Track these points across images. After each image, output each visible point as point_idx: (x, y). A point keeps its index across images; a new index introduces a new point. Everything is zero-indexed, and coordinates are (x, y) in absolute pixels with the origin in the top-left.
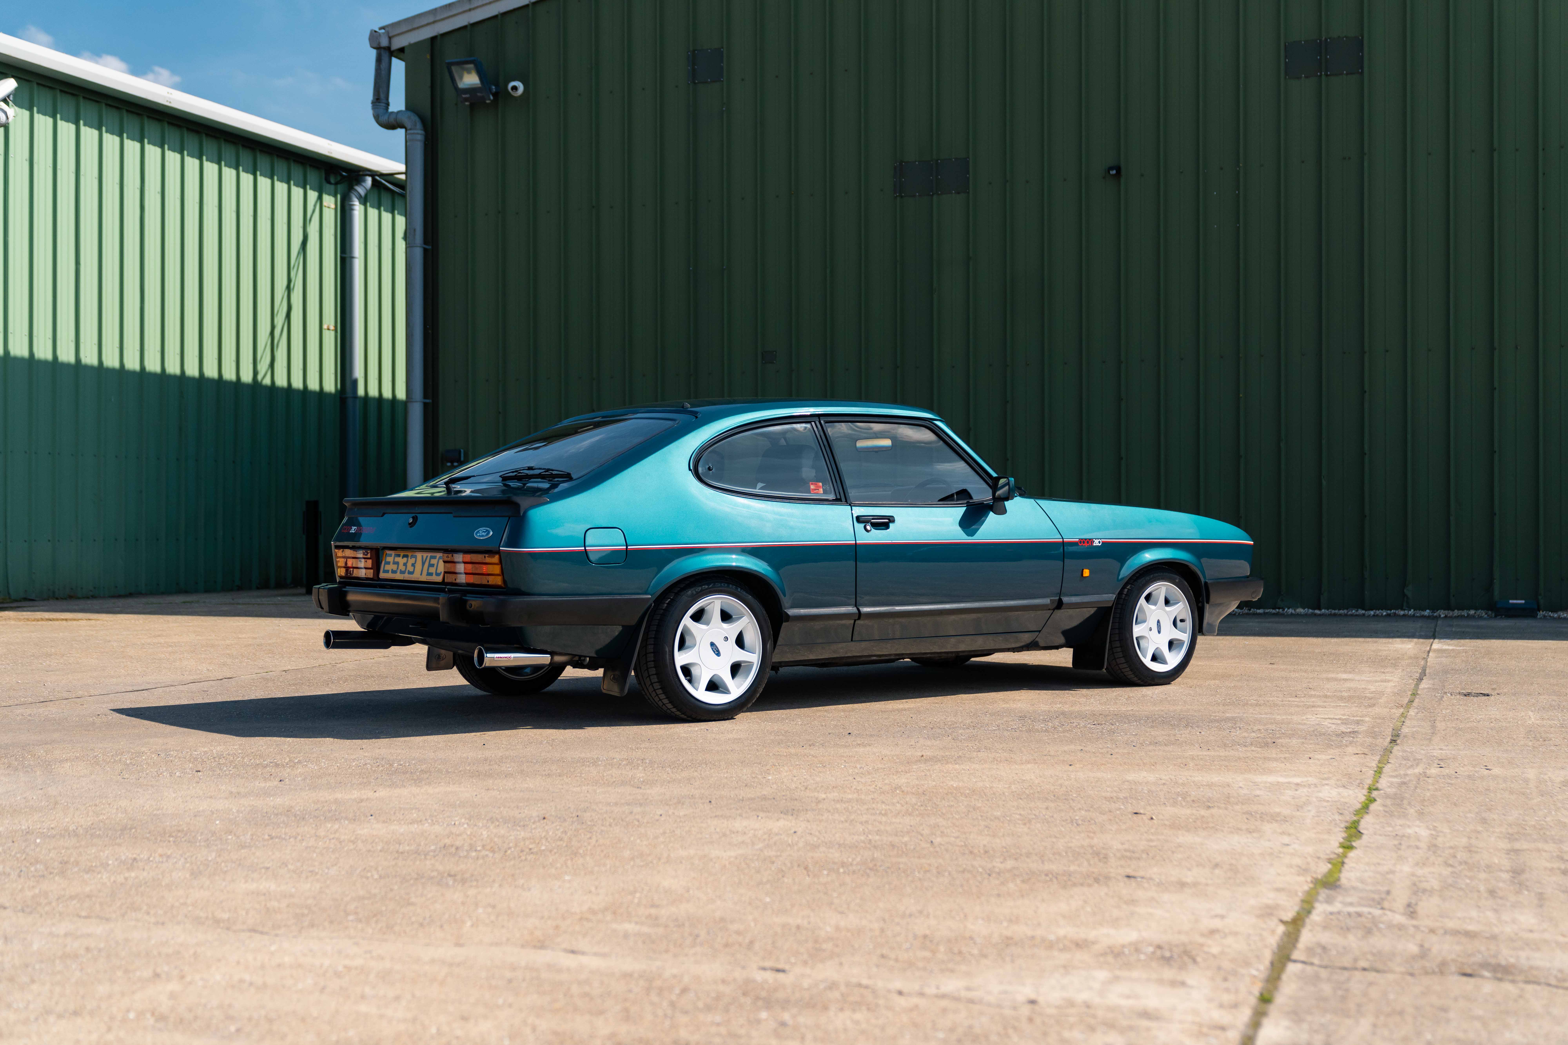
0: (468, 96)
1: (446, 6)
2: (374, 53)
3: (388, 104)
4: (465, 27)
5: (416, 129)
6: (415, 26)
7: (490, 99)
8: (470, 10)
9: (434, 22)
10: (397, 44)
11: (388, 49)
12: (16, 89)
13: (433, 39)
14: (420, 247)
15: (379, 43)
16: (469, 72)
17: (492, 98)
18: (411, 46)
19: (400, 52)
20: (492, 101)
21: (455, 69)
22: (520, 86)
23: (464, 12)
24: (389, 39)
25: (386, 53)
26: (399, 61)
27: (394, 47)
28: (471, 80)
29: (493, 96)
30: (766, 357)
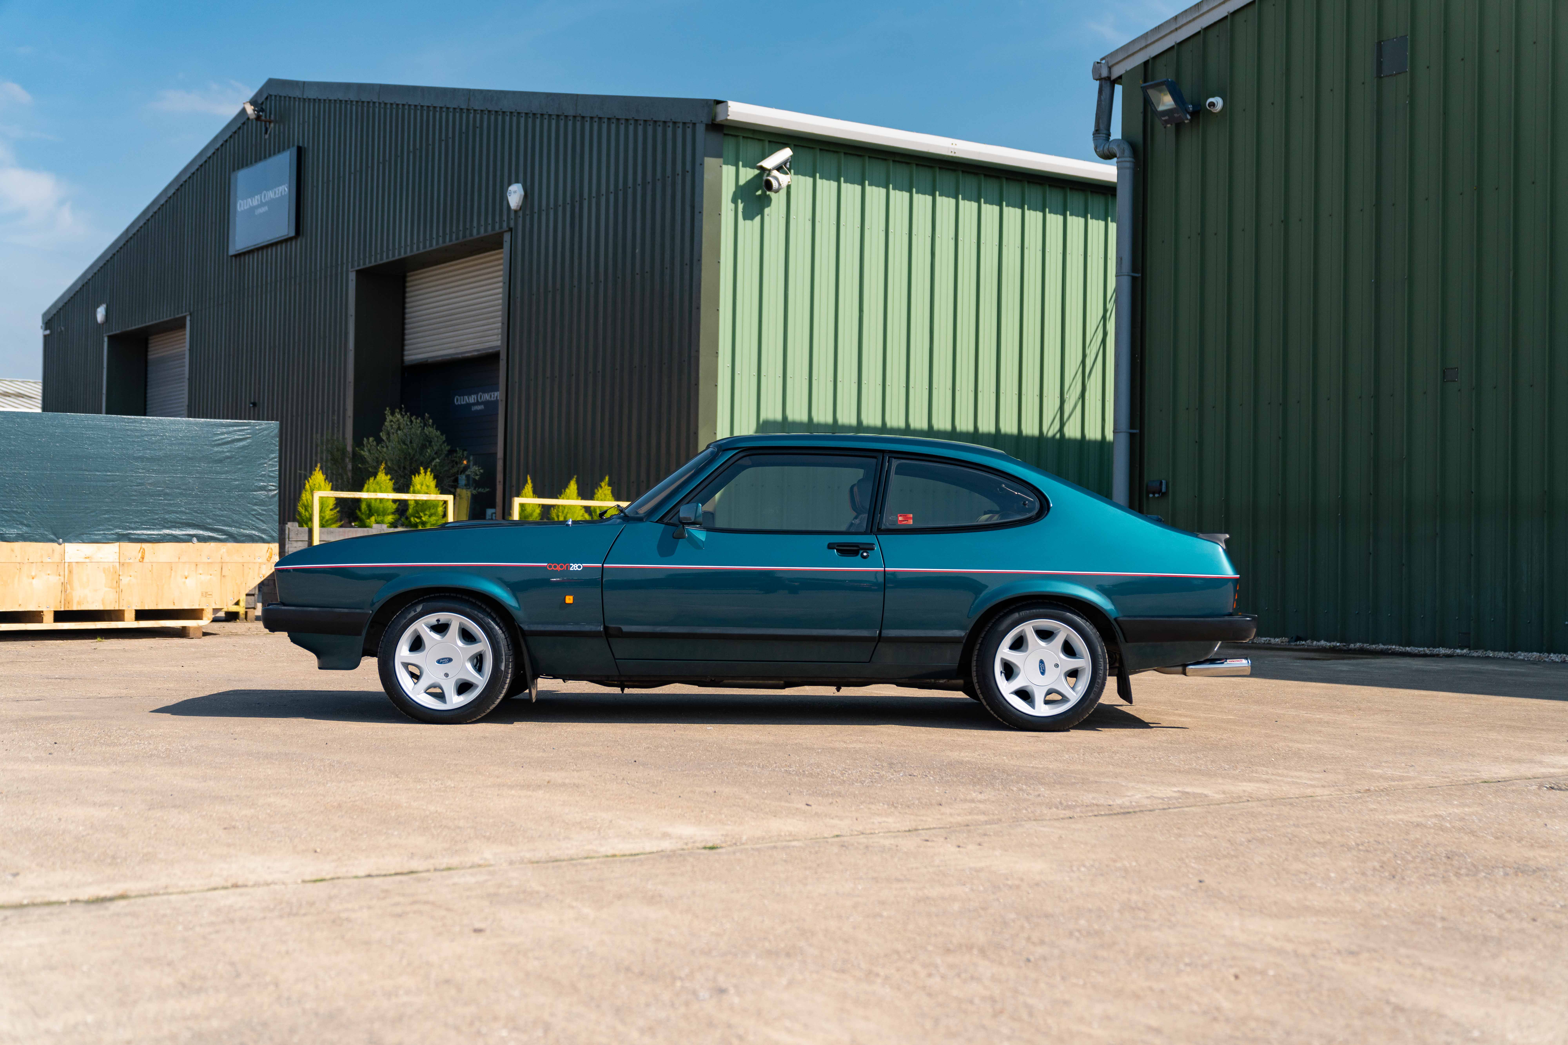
0: (1166, 118)
1: (1156, 28)
2: (1097, 84)
3: (1109, 135)
4: (1172, 48)
5: (1124, 157)
6: (1130, 52)
7: (1187, 119)
8: (1176, 29)
9: (1146, 46)
10: (1117, 72)
11: (1108, 78)
12: (792, 157)
13: (1146, 63)
14: (1128, 275)
15: (1100, 75)
16: (1165, 95)
17: (1189, 117)
18: (1127, 72)
19: (1119, 80)
20: (1191, 121)
21: (1151, 92)
22: (1218, 102)
23: (1172, 32)
24: (1110, 68)
25: (1107, 83)
26: (1118, 89)
27: (1115, 75)
28: (1166, 102)
29: (1190, 116)
30: (1446, 375)
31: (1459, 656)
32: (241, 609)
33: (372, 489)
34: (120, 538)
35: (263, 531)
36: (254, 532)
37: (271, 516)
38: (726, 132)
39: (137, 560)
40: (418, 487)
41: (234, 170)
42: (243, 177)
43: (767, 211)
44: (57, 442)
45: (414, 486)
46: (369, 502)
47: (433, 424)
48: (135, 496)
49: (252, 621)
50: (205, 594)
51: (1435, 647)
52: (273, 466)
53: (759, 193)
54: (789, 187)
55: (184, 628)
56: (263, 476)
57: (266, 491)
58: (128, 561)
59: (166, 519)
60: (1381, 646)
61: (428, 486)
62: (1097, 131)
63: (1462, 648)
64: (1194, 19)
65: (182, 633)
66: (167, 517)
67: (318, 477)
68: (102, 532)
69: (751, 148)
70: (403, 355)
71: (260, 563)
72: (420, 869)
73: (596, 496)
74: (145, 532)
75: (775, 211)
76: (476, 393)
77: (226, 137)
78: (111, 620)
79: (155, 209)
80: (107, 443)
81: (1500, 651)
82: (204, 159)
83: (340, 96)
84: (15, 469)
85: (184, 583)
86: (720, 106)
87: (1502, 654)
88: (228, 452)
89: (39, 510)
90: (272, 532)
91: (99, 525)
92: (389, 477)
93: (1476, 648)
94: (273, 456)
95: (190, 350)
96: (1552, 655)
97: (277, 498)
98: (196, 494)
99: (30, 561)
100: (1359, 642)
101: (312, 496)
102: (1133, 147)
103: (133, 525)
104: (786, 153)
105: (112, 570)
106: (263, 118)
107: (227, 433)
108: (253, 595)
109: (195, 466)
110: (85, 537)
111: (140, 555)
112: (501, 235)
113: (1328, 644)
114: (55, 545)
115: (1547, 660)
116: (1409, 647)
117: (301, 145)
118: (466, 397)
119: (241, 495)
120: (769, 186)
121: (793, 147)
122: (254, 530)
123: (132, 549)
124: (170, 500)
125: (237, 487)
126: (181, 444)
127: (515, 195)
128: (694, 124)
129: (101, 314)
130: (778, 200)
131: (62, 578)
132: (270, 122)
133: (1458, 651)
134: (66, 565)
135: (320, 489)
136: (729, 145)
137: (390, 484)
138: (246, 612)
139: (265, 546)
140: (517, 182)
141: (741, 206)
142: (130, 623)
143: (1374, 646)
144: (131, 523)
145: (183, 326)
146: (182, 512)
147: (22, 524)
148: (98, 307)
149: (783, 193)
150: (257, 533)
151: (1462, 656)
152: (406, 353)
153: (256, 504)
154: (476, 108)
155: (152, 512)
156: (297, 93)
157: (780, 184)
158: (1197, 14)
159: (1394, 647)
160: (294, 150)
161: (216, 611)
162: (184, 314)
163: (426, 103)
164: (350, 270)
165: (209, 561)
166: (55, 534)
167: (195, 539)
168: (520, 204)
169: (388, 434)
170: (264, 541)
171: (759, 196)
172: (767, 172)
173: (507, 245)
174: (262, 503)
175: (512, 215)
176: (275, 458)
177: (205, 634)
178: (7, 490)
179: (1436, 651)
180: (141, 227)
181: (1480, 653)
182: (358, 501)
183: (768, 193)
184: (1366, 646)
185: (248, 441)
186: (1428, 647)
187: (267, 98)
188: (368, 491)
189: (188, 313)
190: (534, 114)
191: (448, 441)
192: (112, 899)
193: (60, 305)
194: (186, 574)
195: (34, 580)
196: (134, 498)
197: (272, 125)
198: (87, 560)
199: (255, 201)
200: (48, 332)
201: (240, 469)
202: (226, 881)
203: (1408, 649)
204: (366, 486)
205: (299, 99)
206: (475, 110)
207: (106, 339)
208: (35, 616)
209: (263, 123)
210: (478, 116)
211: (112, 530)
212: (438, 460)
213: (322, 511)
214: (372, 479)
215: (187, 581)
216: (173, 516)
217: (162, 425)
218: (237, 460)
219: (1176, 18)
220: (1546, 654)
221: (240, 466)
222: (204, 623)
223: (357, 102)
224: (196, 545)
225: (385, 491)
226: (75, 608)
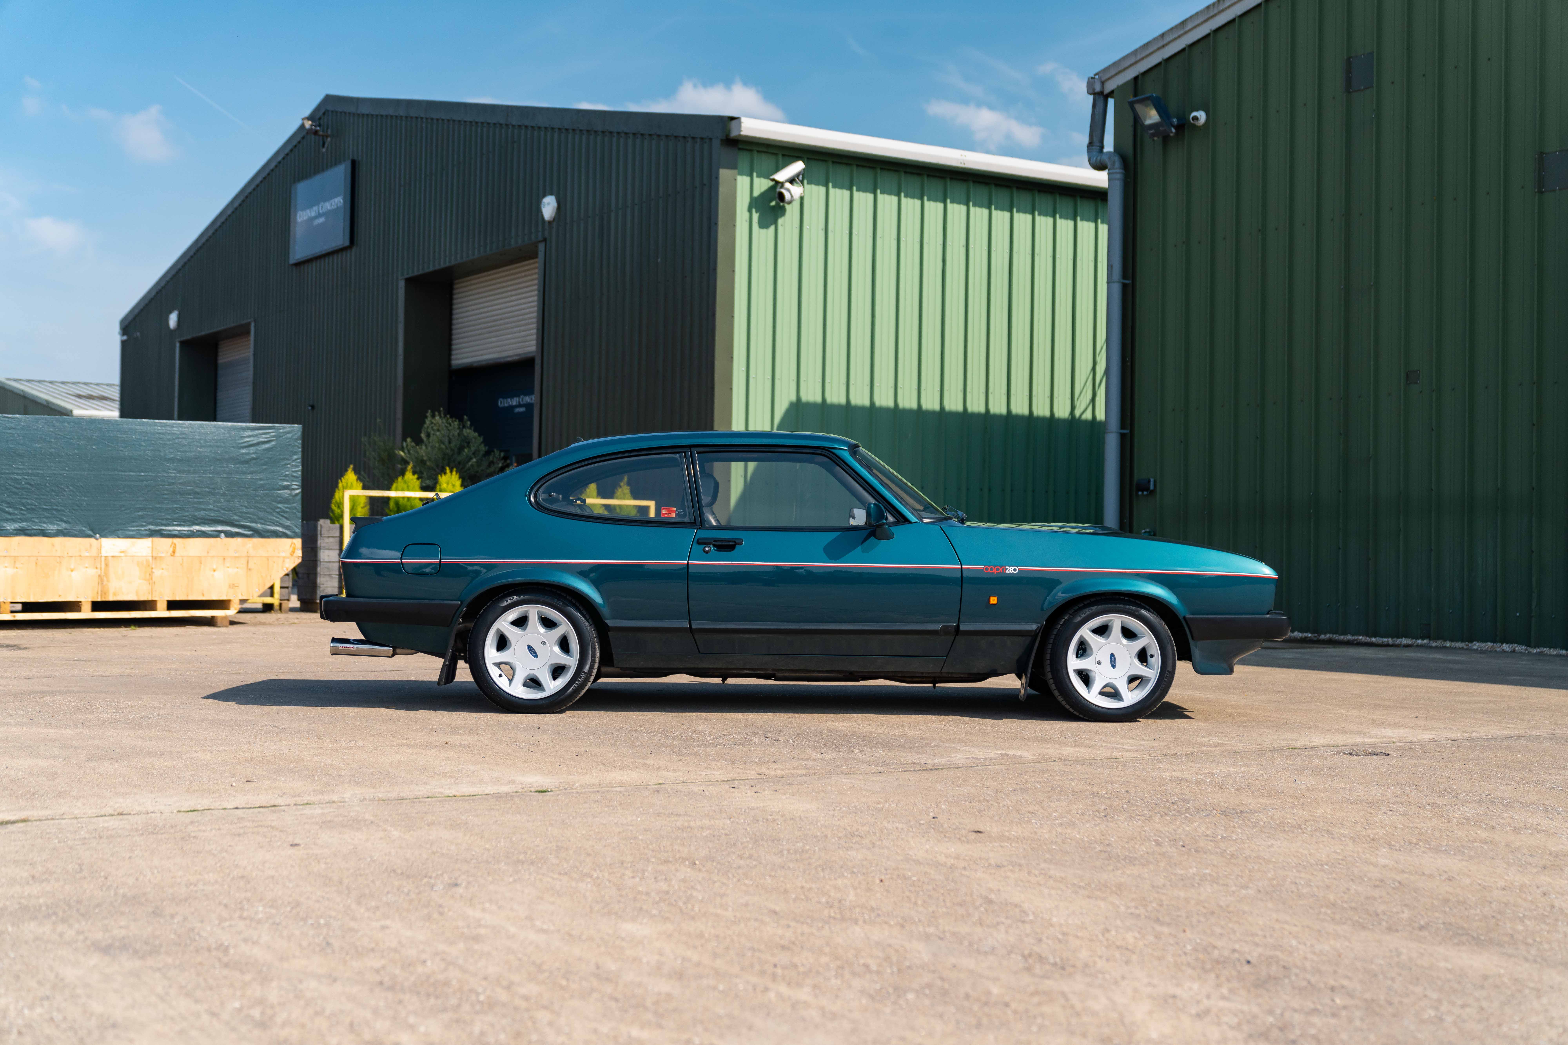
0: (1153, 131)
1: (1144, 45)
2: (1091, 97)
3: (1102, 147)
4: (1159, 64)
5: (1115, 168)
6: (1121, 68)
7: (1172, 132)
8: (1163, 46)
9: (1136, 63)
10: (1110, 87)
11: (1102, 93)
12: (804, 169)
13: (1136, 79)
14: (1119, 282)
15: (1094, 89)
16: (1151, 109)
17: (1173, 130)
18: (1118, 87)
19: (1111, 94)
20: (1177, 133)
21: (1139, 108)
22: (1201, 116)
23: (1159, 49)
24: (1103, 83)
25: (1100, 97)
26: (1111, 102)
27: (1107, 90)
28: (1152, 116)
29: (1175, 129)
30: (1410, 377)
31: (1418, 646)
32: (275, 601)
33: (400, 488)
34: (152, 534)
35: (287, 527)
36: (278, 528)
37: (294, 513)
38: (740, 146)
39: (169, 554)
40: (444, 486)
41: (294, 182)
42: (302, 189)
43: (780, 221)
44: (94, 445)
45: (440, 485)
46: (397, 501)
47: (471, 425)
48: (166, 494)
49: (286, 612)
50: (233, 586)
51: (1398, 638)
52: (296, 466)
53: (773, 203)
54: (802, 198)
55: (213, 617)
56: (287, 476)
57: (289, 489)
58: (160, 555)
59: (195, 516)
60: (1349, 637)
61: (454, 485)
62: (1091, 144)
63: (1423, 638)
64: (1179, 37)
65: (210, 622)
66: (196, 514)
67: (350, 476)
68: (136, 528)
69: (766, 161)
70: (450, 360)
71: (284, 557)
72: (282, 804)
73: (616, 495)
74: (176, 528)
75: (788, 222)
76: (519, 396)
77: (287, 151)
78: (146, 610)
79: (223, 219)
80: (141, 445)
81: (1457, 641)
82: (267, 171)
83: (391, 112)
84: (55, 470)
85: (213, 575)
86: (734, 123)
87: (1459, 644)
88: (254, 453)
89: (78, 508)
90: (295, 528)
91: (133, 522)
92: (416, 476)
93: (1436, 639)
94: (295, 457)
95: (254, 355)
96: (1504, 645)
97: (299, 497)
98: (224, 493)
99: (70, 555)
100: (1330, 633)
101: (343, 494)
102: (1124, 159)
103: (164, 522)
104: (798, 166)
105: (145, 563)
106: (321, 133)
107: (252, 436)
108: (287, 588)
109: (223, 467)
110: (120, 533)
111: (171, 550)
112: (535, 245)
113: (1301, 635)
114: (92, 540)
115: (1498, 649)
116: (1375, 637)
117: (355, 158)
118: (509, 400)
119: (267, 494)
120: (781, 197)
121: (805, 160)
122: (278, 526)
123: (164, 543)
124: (200, 498)
125: (262, 486)
126: (210, 446)
127: (549, 207)
128: (711, 139)
129: (173, 320)
130: (792, 211)
131: (99, 571)
132: (327, 137)
133: (1419, 641)
134: (103, 559)
135: (351, 488)
136: (743, 159)
137: (417, 483)
138: (281, 605)
139: (288, 541)
140: (551, 194)
141: (756, 216)
142: (161, 612)
143: (1342, 637)
144: (163, 519)
145: (248, 333)
146: (210, 510)
147: (62, 520)
148: (171, 312)
149: (796, 205)
150: (280, 529)
151: (1421, 646)
152: (453, 357)
153: (280, 502)
154: (514, 123)
155: (182, 509)
156: (352, 109)
157: (792, 196)
158: (1182, 32)
159: (1361, 637)
160: (348, 164)
161: (243, 601)
162: (249, 320)
163: (468, 119)
164: (400, 278)
165: (237, 555)
166: (92, 530)
167: (222, 535)
168: (553, 216)
169: (428, 435)
170: (287, 536)
171: (774, 207)
172: (780, 185)
173: (541, 255)
174: (285, 501)
175: (547, 226)
176: (298, 459)
177: (232, 623)
178: (48, 489)
179: (1398, 641)
180: (210, 237)
181: (1439, 643)
182: (388, 499)
183: (782, 204)
184: (1336, 637)
185: (273, 443)
186: (1392, 638)
187: (324, 114)
188: (396, 489)
189: (252, 319)
190: (567, 130)
191: (485, 442)
192: (14, 822)
193: (136, 311)
194: (215, 567)
195: (73, 572)
196: (165, 496)
197: (329, 139)
198: (122, 555)
199: (313, 212)
200: (125, 338)
201: (266, 469)
202: (115, 811)
203: (1373, 639)
204: (394, 485)
205: (354, 114)
206: (513, 126)
207: (178, 345)
208: (74, 606)
209: (321, 138)
210: (516, 131)
211: (145, 526)
212: (474, 460)
213: (352, 509)
214: (400, 479)
215: (216, 574)
216: (203, 513)
217: (192, 428)
218: (262, 461)
219: (1163, 35)
220: (1499, 644)
221: (265, 467)
222: (231, 613)
223: (406, 117)
224: (223, 540)
225: (413, 490)
226: (111, 598)
